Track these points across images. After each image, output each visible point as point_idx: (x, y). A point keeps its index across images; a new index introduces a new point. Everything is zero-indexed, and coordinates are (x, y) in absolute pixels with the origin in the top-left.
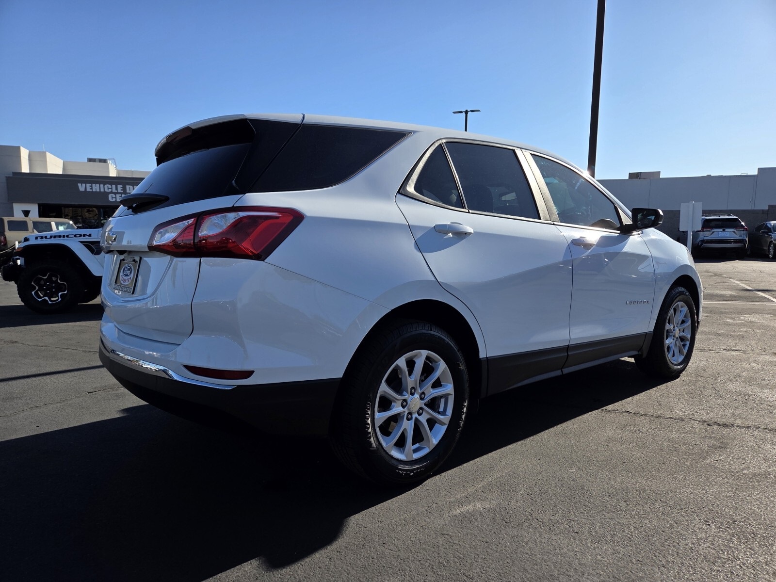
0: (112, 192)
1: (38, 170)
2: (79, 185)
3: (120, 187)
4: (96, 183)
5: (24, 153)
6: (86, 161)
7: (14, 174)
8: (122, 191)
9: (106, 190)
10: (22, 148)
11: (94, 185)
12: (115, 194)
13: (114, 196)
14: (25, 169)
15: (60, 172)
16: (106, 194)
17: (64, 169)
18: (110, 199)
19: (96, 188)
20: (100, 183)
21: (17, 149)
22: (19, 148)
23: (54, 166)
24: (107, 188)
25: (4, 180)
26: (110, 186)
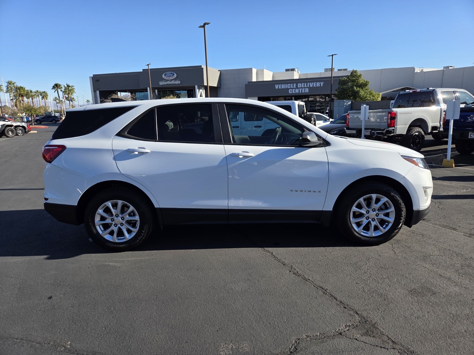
0: (291, 88)
1: (260, 80)
2: (276, 85)
3: (295, 85)
4: (283, 84)
5: (254, 71)
6: (285, 71)
7: (249, 82)
8: (296, 87)
9: (288, 87)
10: (253, 69)
11: (282, 85)
12: (292, 89)
13: (291, 90)
14: (254, 79)
15: (271, 79)
16: (288, 89)
17: (273, 77)
18: (290, 92)
19: (283, 86)
20: (285, 84)
21: (251, 70)
22: (252, 69)
23: (268, 76)
24: (288, 86)
25: (244, 86)
26: (290, 85)
